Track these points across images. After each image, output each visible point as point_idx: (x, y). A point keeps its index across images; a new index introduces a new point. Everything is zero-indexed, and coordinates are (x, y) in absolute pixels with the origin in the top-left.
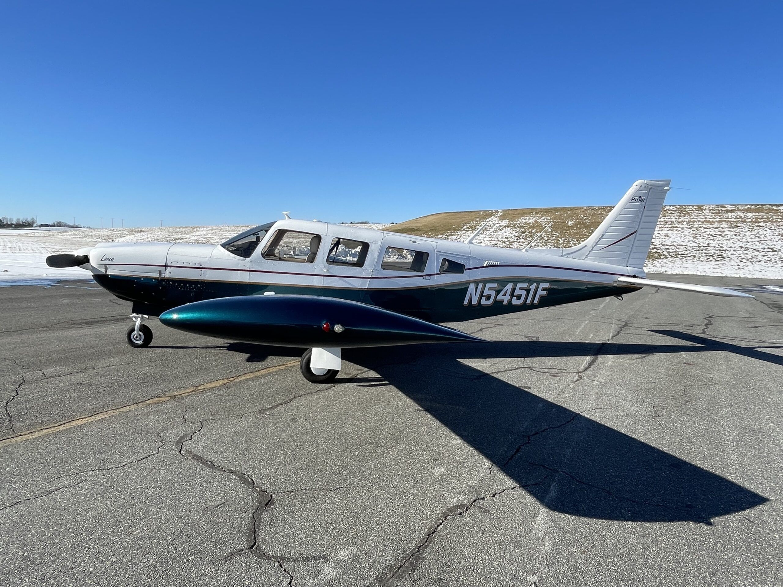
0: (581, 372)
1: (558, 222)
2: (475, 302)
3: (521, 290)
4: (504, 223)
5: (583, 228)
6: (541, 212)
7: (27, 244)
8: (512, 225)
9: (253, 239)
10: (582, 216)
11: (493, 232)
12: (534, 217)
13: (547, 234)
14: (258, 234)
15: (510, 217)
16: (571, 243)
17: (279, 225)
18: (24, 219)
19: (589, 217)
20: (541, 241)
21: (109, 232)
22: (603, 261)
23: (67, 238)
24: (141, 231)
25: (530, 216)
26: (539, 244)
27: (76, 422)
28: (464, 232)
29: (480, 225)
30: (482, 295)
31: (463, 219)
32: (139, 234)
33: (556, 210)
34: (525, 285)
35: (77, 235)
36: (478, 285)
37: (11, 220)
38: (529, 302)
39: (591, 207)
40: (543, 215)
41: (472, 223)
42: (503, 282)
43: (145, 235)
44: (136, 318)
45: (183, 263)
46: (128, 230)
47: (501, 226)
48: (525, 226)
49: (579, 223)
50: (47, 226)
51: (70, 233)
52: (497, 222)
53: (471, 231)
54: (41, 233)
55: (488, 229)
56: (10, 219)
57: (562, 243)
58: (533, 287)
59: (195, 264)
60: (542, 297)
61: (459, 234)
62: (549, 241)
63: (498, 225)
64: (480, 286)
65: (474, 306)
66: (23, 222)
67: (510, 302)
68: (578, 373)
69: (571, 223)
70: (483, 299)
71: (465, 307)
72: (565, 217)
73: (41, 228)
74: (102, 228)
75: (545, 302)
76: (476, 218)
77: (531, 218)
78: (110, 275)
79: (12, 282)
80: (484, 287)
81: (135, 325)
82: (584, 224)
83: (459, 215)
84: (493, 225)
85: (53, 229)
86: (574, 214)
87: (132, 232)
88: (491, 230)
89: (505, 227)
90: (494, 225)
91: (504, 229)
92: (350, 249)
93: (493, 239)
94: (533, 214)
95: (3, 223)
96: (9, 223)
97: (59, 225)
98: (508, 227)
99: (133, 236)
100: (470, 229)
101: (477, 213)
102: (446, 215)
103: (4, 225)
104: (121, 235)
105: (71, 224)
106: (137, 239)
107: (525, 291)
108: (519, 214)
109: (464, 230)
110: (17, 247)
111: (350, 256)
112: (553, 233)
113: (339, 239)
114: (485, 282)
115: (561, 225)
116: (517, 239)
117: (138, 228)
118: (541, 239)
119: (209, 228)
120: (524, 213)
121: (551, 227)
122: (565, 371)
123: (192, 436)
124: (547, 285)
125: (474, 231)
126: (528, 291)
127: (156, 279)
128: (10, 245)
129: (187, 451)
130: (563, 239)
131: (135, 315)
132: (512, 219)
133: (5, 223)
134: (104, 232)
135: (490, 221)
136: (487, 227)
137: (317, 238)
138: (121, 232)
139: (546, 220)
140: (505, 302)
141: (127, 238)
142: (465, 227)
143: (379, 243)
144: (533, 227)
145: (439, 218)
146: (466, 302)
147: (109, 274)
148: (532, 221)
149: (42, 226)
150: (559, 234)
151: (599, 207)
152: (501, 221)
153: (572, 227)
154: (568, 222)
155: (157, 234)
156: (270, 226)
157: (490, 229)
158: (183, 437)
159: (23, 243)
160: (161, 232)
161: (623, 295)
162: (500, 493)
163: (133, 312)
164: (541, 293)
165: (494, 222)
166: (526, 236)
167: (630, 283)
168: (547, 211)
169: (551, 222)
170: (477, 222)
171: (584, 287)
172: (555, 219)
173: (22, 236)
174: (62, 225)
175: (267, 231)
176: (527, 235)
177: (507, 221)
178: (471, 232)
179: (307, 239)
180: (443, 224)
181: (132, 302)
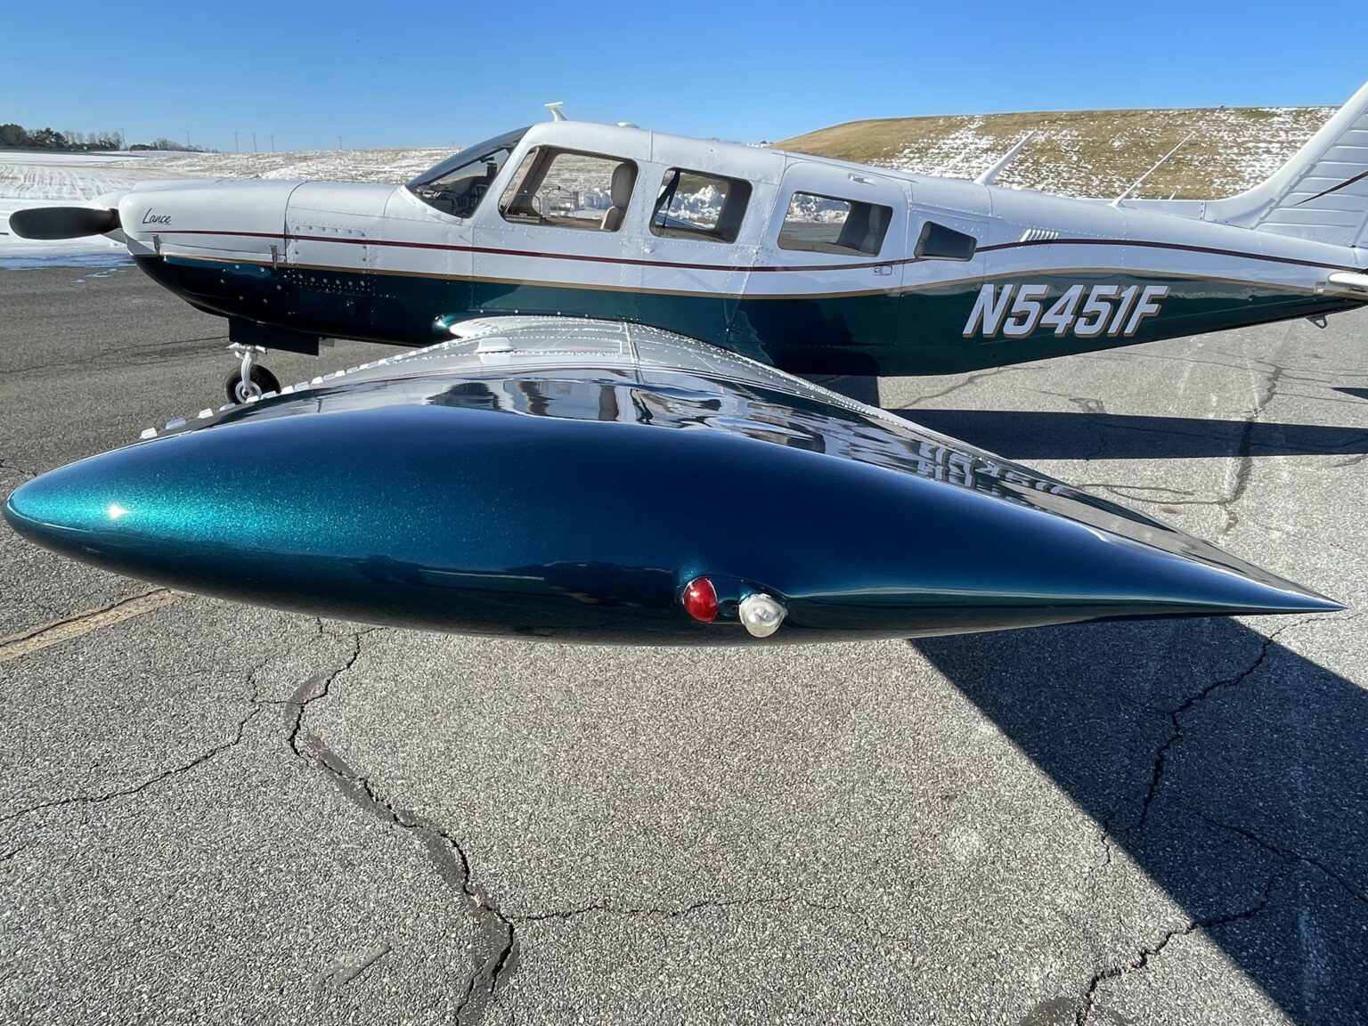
0: (1230, 502)
1: (1093, 142)
2: (989, 329)
3: (1102, 300)
4: (984, 143)
5: (1142, 154)
6: (1062, 120)
7: (110, 183)
8: (1000, 148)
9: (480, 170)
10: (1143, 129)
11: (962, 161)
12: (1046, 130)
13: (1069, 167)
14: (492, 159)
15: (998, 129)
16: (1116, 185)
17: (538, 135)
18: (101, 135)
19: (1157, 132)
20: (1056, 182)
21: (251, 159)
22: (1297, 233)
23: (179, 171)
24: (305, 159)
25: (1039, 129)
26: (1051, 186)
27: (70, 627)
28: (905, 160)
29: (936, 146)
30: (1007, 313)
31: (905, 133)
32: (302, 164)
33: (1092, 116)
34: (1110, 290)
35: (194, 166)
36: (1001, 288)
37: (80, 136)
38: (1113, 329)
39: (1163, 110)
40: (1064, 127)
41: (922, 143)
42: (1060, 281)
43: (314, 166)
44: (242, 353)
45: (324, 229)
46: (283, 156)
47: (978, 149)
48: (1026, 148)
49: (1136, 145)
50: (144, 148)
51: (183, 162)
52: (970, 141)
53: (918, 158)
54: (132, 161)
55: (953, 155)
56: (78, 134)
57: (1097, 186)
58: (1129, 294)
59: (350, 232)
60: (1145, 319)
61: (894, 164)
62: (1073, 180)
63: (973, 147)
64: (1008, 289)
65: (988, 339)
66: (100, 141)
67: (1070, 329)
68: (1223, 502)
69: (1119, 144)
70: (1011, 321)
71: (969, 340)
72: (1107, 131)
73: (134, 152)
74: (238, 153)
75: (1151, 331)
76: (931, 132)
77: (1040, 132)
78: (167, 257)
79: (48, 259)
80: (1017, 290)
81: (240, 367)
82: (1145, 146)
83: (897, 126)
84: (962, 146)
85: (153, 154)
86: (1128, 125)
87: (290, 160)
88: (959, 158)
89: (986, 151)
90: (965, 146)
91: (985, 155)
92: (686, 195)
93: (961, 176)
94: (1044, 125)
95: (67, 142)
96: (78, 143)
97: (164, 146)
98: (992, 150)
99: (292, 167)
100: (917, 155)
101: (932, 121)
102: (869, 125)
103: (71, 147)
104: (270, 166)
105: (185, 145)
106: (300, 174)
107: (1109, 304)
108: (1015, 124)
109: (905, 156)
110: (95, 189)
111: (686, 209)
112: (1082, 164)
113: (678, 171)
114: (1020, 280)
115: (1098, 147)
116: (1009, 177)
117: (300, 152)
118: (1056, 176)
119: (424, 153)
120: (1025, 122)
121: (1078, 151)
122: (1191, 498)
123: (329, 681)
124: (1161, 290)
125: (924, 159)
126: (1116, 304)
127: (268, 267)
128: (81, 184)
129: (309, 735)
130: (1100, 177)
131: (236, 345)
132: (1000, 135)
133: (71, 143)
134: (241, 160)
135: (956, 138)
136: (951, 150)
137: (629, 169)
138: (271, 159)
139: (1069, 137)
140: (1059, 331)
141: (282, 171)
142: (907, 151)
143: (776, 181)
144: (1042, 152)
145: (857, 131)
146: (968, 330)
147: (166, 253)
148: (1041, 138)
149: (134, 148)
150: (1094, 166)
151: (1179, 111)
152: (980, 139)
153: (1121, 152)
154: (1113, 142)
155: (334, 165)
156: (517, 137)
157: (956, 154)
158: (306, 687)
159: (103, 181)
160: (341, 159)
161: (1328, 317)
162: (1157, 950)
163: (233, 339)
164: (1146, 308)
165: (965, 140)
166: (1027, 170)
167: (1351, 286)
168: (1074, 119)
169: (1079, 141)
170: (932, 140)
171: (1244, 296)
172: (1087, 134)
173: (102, 167)
174: (168, 147)
175: (510, 150)
176: (1028, 167)
177: (991, 137)
178: (919, 160)
179: (603, 175)
180: (863, 145)
181: (227, 319)
